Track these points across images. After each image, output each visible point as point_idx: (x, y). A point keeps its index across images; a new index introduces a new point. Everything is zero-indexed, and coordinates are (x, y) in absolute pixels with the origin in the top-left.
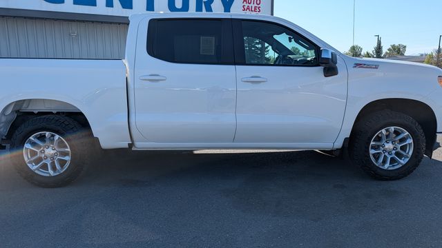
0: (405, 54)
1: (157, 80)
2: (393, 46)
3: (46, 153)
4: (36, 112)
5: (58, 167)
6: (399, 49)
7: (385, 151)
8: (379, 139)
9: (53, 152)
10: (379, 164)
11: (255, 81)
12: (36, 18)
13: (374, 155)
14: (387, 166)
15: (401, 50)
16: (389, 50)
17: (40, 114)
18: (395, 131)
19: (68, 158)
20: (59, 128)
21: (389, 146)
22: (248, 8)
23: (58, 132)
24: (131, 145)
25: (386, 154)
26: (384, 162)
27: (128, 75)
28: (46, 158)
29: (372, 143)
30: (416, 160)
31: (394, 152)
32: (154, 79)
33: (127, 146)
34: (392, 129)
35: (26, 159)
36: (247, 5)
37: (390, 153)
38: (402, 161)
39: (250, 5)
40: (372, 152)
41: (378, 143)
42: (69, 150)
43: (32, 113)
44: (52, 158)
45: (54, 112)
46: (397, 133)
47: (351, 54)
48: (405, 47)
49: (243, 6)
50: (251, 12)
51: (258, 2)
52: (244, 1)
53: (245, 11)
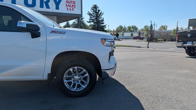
0: (167, 29)
2: (162, 26)
6: (164, 27)
10: (70, 88)
14: (75, 89)
16: (160, 27)
22: (69, 5)
25: (76, 82)
31: (80, 81)
34: (76, 68)
36: (68, 4)
38: (84, 86)
39: (70, 4)
40: (65, 81)
47: (145, 29)
48: (167, 26)
49: (66, 4)
50: (70, 7)
51: (74, 3)
52: (67, 2)
53: (67, 7)
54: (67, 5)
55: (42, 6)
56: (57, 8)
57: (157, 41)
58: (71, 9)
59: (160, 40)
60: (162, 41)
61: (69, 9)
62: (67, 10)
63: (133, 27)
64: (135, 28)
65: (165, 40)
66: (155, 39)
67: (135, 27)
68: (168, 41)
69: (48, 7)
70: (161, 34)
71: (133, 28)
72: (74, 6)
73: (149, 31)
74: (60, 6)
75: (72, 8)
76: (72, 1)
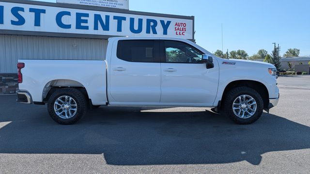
0: (299, 56)
1: (121, 70)
2: (290, 50)
3: (65, 107)
4: (60, 86)
5: (70, 114)
6: (294, 52)
7: (242, 108)
8: (238, 101)
9: (68, 106)
10: (238, 115)
11: (171, 71)
13: (236, 110)
14: (243, 116)
15: (296, 52)
16: (287, 52)
17: (62, 87)
18: (246, 97)
19: (75, 110)
20: (72, 94)
21: (244, 106)
22: (178, 29)
23: (71, 96)
24: (107, 104)
25: (242, 110)
26: (241, 114)
27: (107, 68)
28: (65, 109)
29: (234, 104)
30: (259, 113)
31: (247, 109)
32: (120, 70)
33: (105, 104)
34: (244, 96)
35: (55, 109)
36: (177, 27)
37: (244, 109)
38: (251, 114)
39: (179, 27)
40: (234, 108)
41: (238, 104)
42: (76, 105)
43: (58, 87)
44: (68, 109)
45: (69, 86)
46: (247, 98)
47: (260, 56)
48: (299, 50)
49: (175, 28)
51: (185, 25)
52: (176, 24)
53: (176, 31)
55: (148, 32)
56: (165, 33)
57: (285, 74)
58: (181, 33)
59: (291, 73)
60: (294, 74)
61: (178, 33)
62: (176, 34)
63: (239, 53)
64: (243, 55)
65: (299, 73)
66: (281, 71)
67: (243, 52)
68: (304, 74)
69: (155, 32)
70: (290, 64)
71: (239, 55)
72: (184, 30)
73: (272, 58)
74: (168, 30)
75: (181, 32)
76: (182, 23)
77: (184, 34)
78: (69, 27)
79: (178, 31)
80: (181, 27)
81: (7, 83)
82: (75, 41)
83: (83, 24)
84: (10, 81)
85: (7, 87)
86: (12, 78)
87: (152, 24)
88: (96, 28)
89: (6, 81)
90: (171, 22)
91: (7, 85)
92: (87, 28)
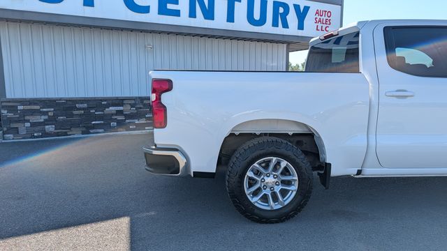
5: (281, 198)
12: (122, 29)
19: (294, 188)
22: (320, 21)
24: (359, 172)
36: (318, 17)
39: (322, 18)
44: (273, 188)
49: (316, 19)
50: (322, 25)
51: (329, 14)
52: (316, 13)
53: (317, 24)
54: (318, 20)
55: (275, 24)
56: (301, 27)
58: (324, 29)
61: (319, 28)
62: (317, 30)
69: (285, 25)
72: (328, 22)
75: (324, 26)
76: (325, 11)
77: (327, 29)
78: (146, 10)
79: (320, 25)
80: (324, 18)
81: (27, 118)
82: (149, 39)
83: (170, 6)
84: (33, 112)
85: (28, 125)
86: (37, 107)
87: (281, 10)
88: (192, 14)
89: (25, 112)
90: (309, 7)
91: (28, 121)
92: (177, 13)
